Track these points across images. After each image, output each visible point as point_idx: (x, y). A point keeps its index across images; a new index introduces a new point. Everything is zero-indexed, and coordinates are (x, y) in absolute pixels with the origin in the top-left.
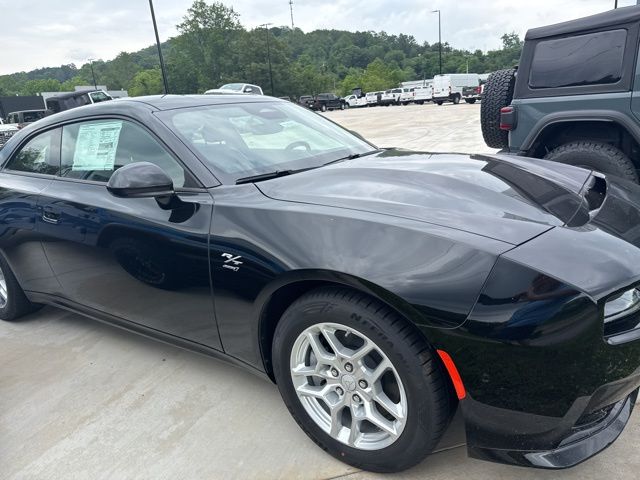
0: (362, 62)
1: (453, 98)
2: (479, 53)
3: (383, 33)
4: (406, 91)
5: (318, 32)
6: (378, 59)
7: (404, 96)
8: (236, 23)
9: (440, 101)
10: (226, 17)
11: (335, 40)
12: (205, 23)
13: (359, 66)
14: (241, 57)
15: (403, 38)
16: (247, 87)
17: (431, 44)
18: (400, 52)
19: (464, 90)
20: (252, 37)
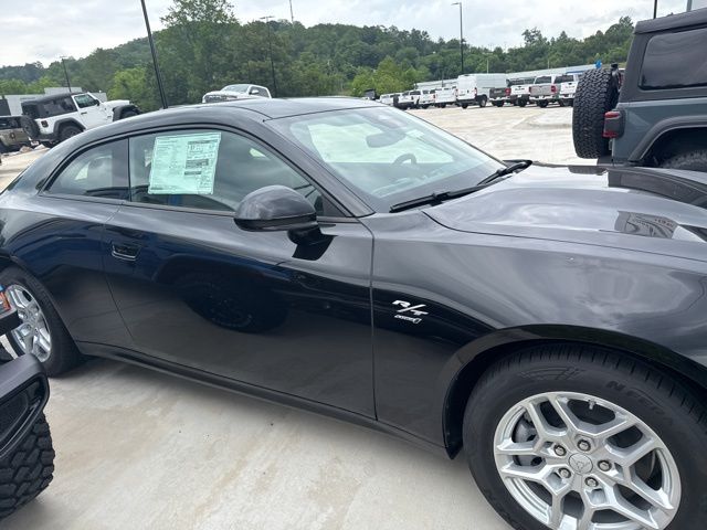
0: (371, 60)
1: (479, 101)
2: (499, 50)
3: (393, 28)
4: (425, 92)
5: (321, 26)
6: (388, 57)
7: (423, 98)
8: (229, 15)
9: (465, 104)
10: (218, 9)
11: (340, 35)
12: (194, 15)
13: (369, 65)
14: (236, 54)
15: (416, 33)
16: (252, 89)
17: (446, 40)
18: (413, 49)
19: (491, 91)
20: (249, 32)
